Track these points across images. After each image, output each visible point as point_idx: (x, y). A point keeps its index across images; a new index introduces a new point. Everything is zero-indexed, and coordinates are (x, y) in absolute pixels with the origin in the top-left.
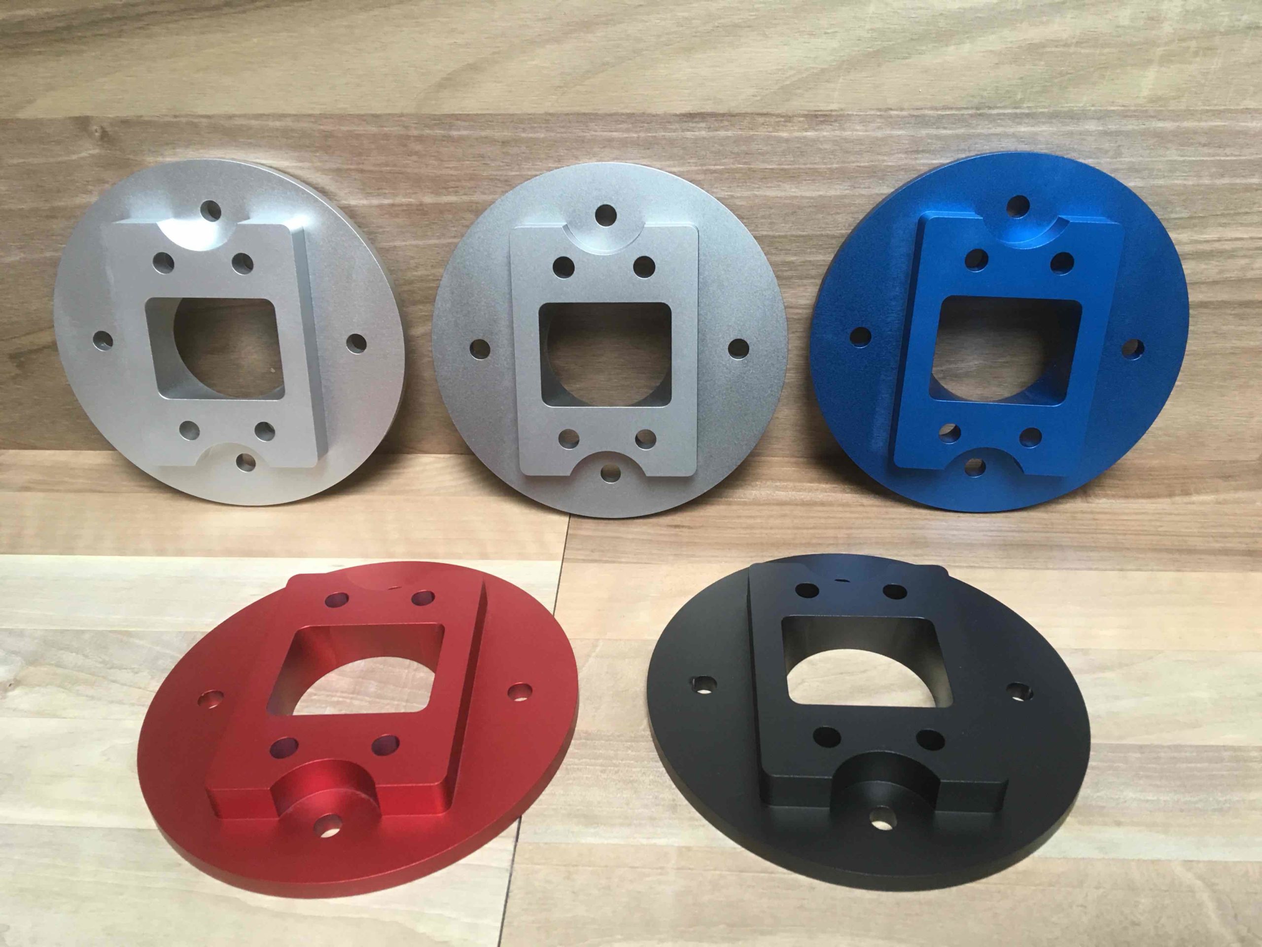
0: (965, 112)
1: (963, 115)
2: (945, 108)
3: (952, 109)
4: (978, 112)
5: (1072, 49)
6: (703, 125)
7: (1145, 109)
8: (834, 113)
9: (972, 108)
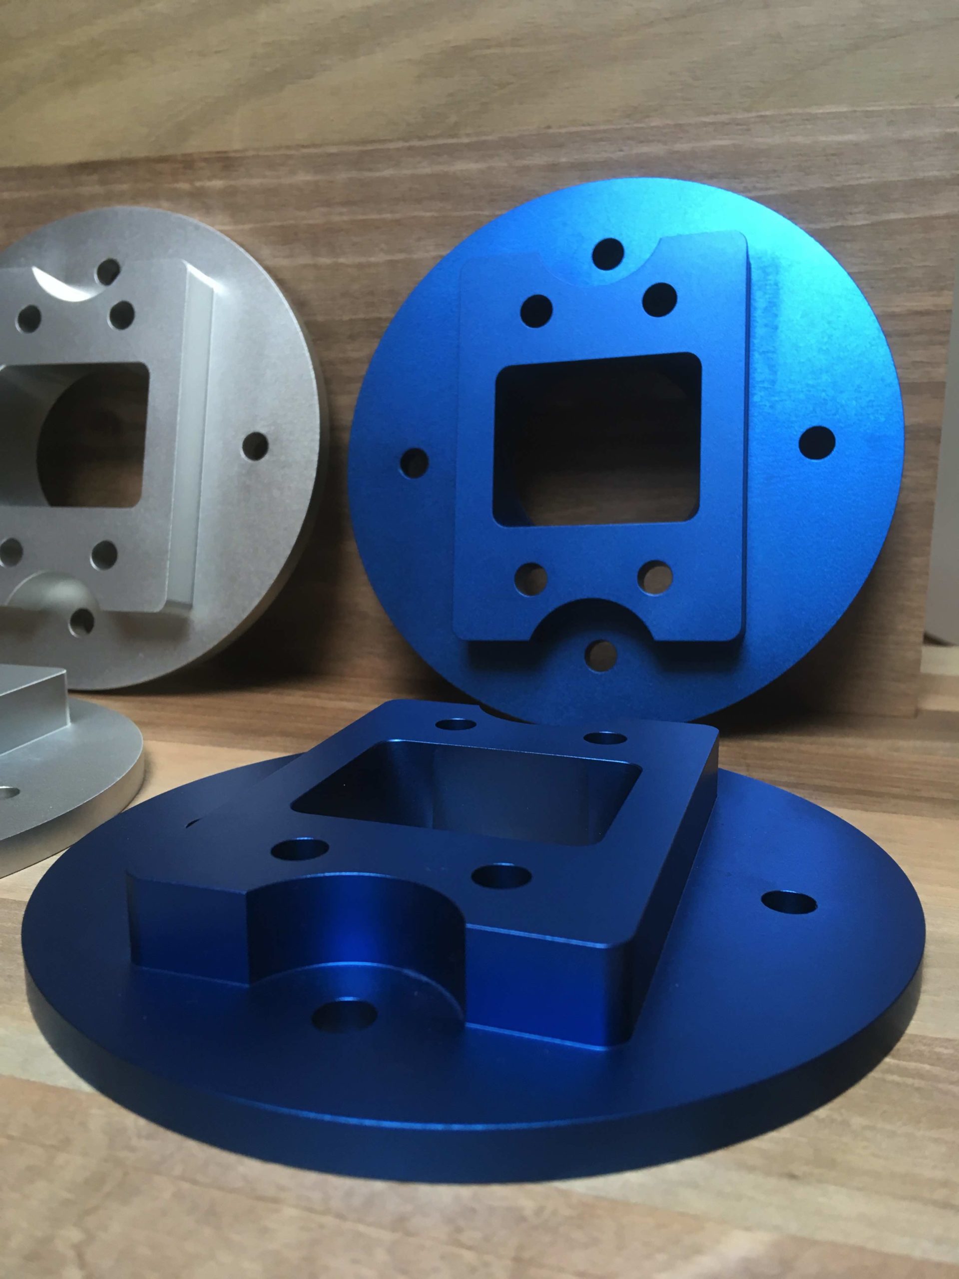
0: (392, 146)
1: (389, 150)
2: (364, 142)
3: (373, 142)
4: (407, 144)
5: (508, 50)
6: (95, 177)
7: (619, 127)
8: (238, 155)
9: (399, 139)
